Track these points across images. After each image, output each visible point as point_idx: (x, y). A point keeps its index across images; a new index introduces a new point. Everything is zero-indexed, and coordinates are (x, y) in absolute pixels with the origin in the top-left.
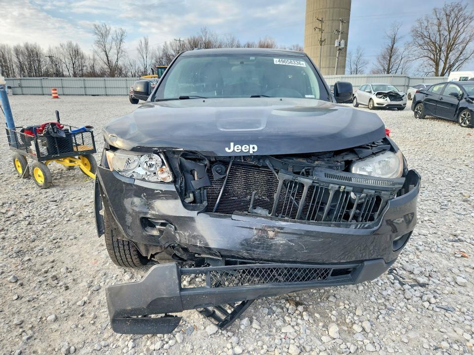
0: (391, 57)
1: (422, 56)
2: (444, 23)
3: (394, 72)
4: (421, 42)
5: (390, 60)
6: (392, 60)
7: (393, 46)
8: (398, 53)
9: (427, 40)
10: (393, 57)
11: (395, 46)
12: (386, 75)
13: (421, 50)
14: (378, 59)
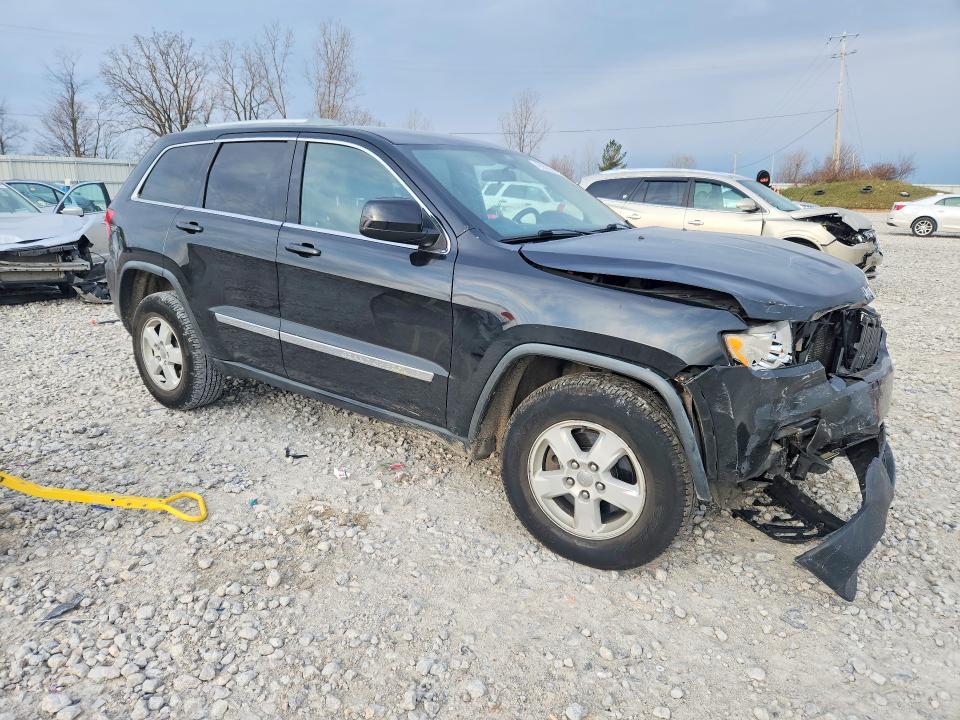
0: (74, 121)
1: (135, 125)
2: (160, 65)
3: (92, 152)
4: (129, 98)
5: (74, 128)
6: (79, 126)
7: (72, 99)
8: (87, 113)
9: (138, 95)
10: (79, 122)
11: (76, 99)
12: (73, 158)
13: (131, 114)
14: (46, 122)
